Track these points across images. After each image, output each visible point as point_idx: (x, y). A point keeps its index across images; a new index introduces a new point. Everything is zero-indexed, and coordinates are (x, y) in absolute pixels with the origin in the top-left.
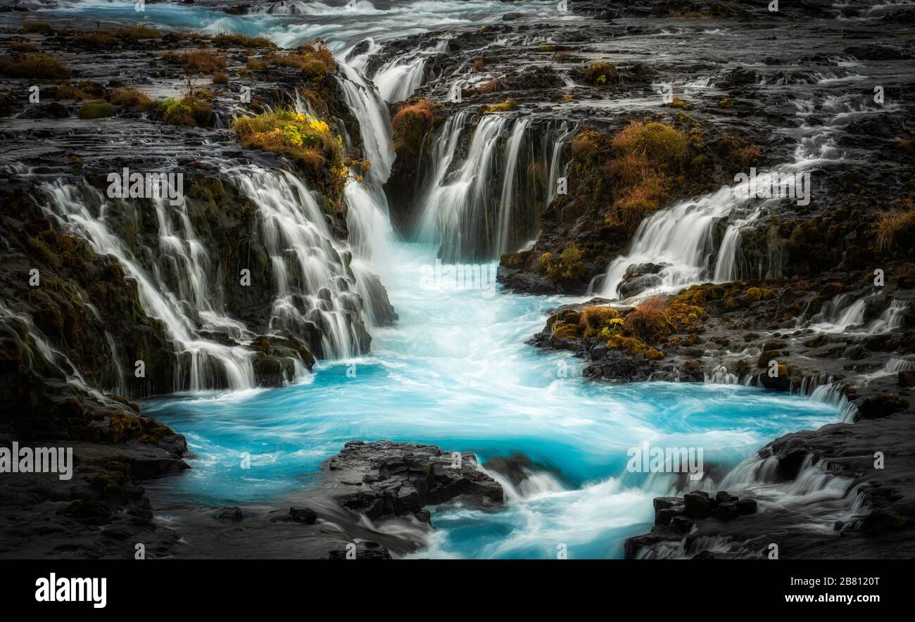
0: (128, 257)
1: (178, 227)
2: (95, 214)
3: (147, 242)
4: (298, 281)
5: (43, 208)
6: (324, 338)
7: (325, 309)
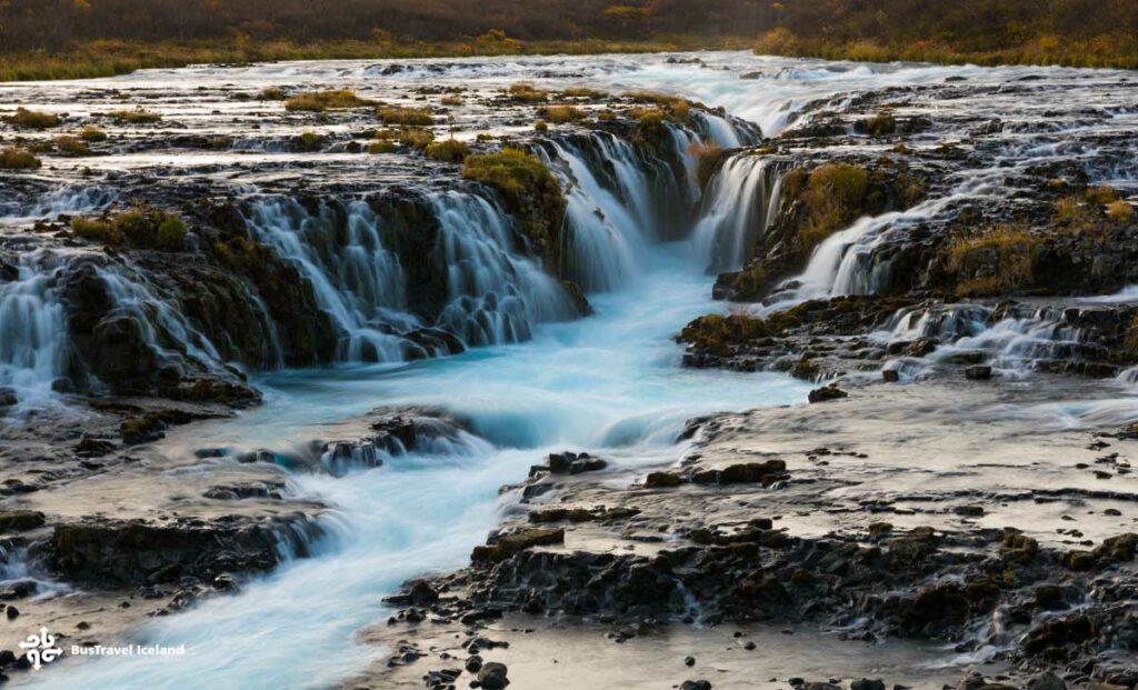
0: (314, 261)
1: (366, 241)
2: (295, 226)
3: (337, 251)
4: (470, 286)
5: (247, 221)
6: (482, 331)
7: (487, 308)
